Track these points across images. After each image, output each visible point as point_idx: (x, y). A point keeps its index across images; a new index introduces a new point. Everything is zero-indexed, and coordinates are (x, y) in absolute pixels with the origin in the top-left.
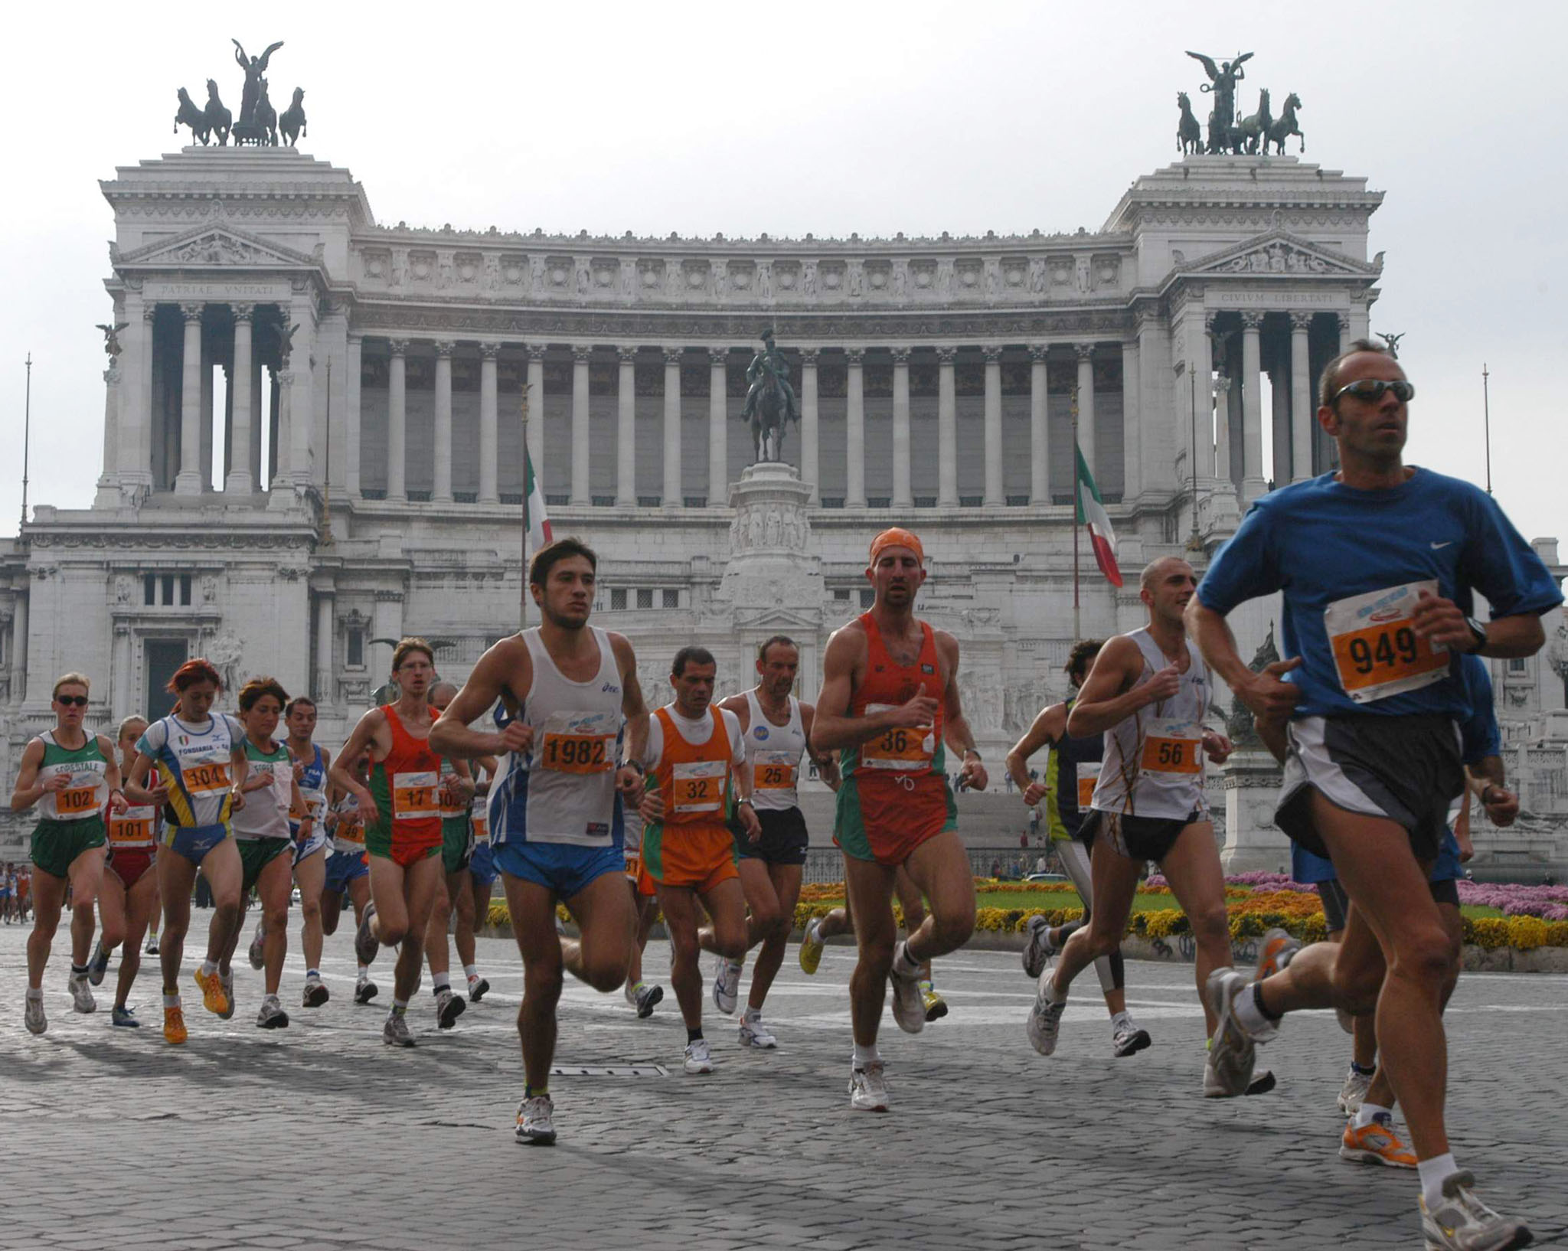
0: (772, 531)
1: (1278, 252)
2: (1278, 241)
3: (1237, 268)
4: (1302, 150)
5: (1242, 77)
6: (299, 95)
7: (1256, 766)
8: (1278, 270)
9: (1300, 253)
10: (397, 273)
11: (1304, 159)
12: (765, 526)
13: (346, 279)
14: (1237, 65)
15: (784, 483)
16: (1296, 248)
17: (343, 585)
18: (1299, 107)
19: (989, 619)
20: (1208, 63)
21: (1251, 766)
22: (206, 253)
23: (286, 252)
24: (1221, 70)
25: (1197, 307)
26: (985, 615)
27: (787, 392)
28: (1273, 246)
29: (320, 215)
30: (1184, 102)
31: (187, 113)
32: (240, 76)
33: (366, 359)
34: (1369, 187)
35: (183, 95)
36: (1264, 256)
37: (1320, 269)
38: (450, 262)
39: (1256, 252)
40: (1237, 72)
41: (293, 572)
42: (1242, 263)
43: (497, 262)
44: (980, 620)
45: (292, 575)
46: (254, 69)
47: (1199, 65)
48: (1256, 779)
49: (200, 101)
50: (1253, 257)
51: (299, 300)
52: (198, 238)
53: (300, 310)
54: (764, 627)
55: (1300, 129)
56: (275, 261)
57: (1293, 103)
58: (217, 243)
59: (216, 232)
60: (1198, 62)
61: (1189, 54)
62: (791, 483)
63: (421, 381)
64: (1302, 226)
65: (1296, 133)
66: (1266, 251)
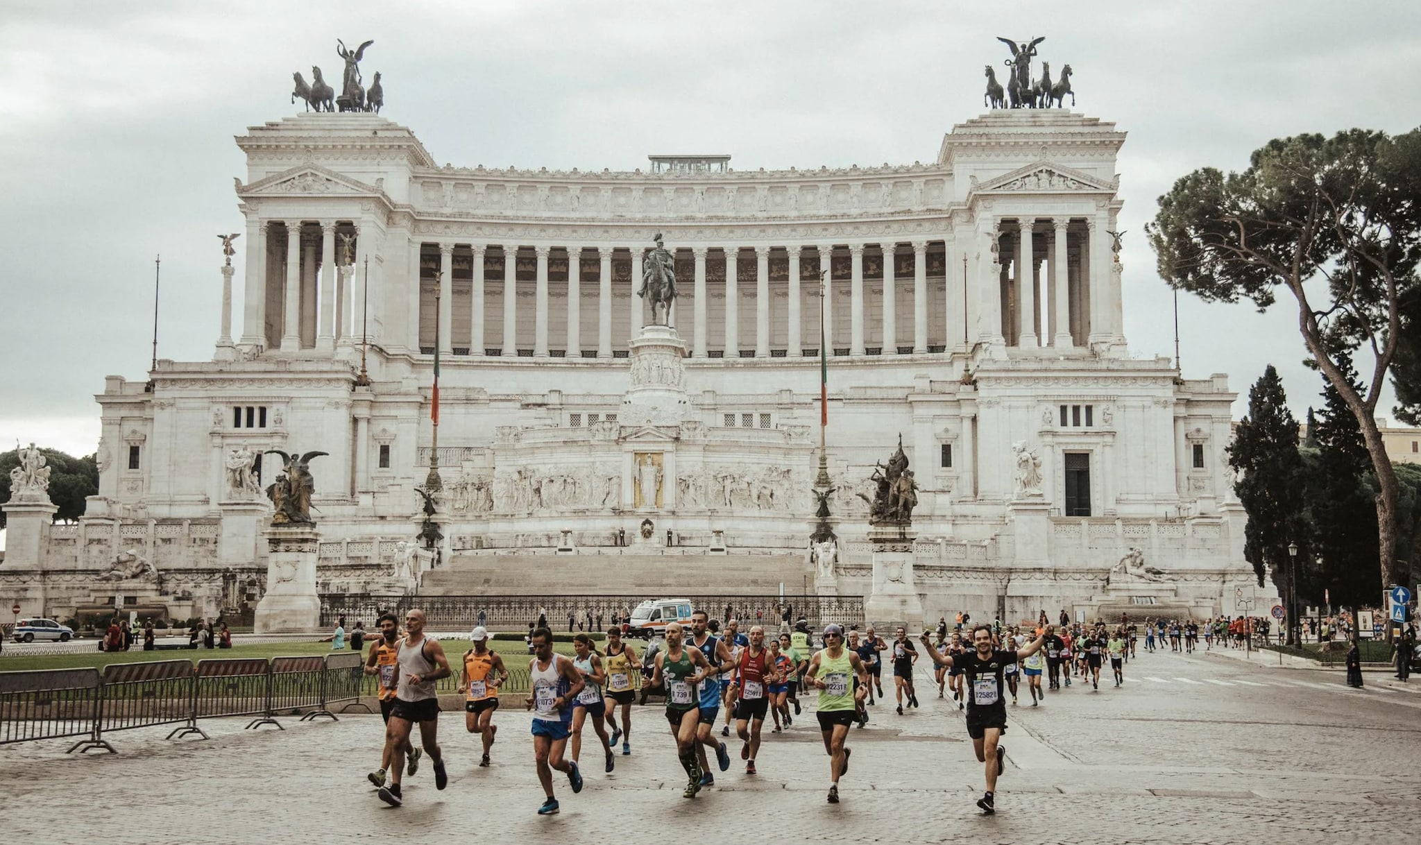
0: (654, 373)
1: (1044, 176)
2: (1044, 168)
3: (1015, 187)
4: (1073, 104)
5: (1035, 54)
6: (378, 76)
7: (888, 537)
8: (1045, 186)
9: (1060, 176)
10: (446, 199)
11: (1073, 111)
12: (650, 369)
13: (406, 203)
14: (1032, 46)
15: (663, 340)
16: (1057, 172)
17: (375, 413)
18: (1071, 74)
19: (802, 434)
20: (1012, 45)
21: (884, 537)
22: (301, 185)
23: (357, 183)
24: (1021, 50)
25: (988, 215)
26: (799, 430)
27: (669, 277)
28: (1041, 171)
29: (388, 159)
30: (990, 72)
31: (301, 90)
32: (342, 64)
33: (424, 258)
34: (1117, 129)
35: (298, 78)
36: (1034, 179)
37: (1074, 186)
38: (483, 190)
39: (1029, 176)
40: (1033, 51)
41: (337, 403)
42: (1019, 183)
43: (515, 191)
44: (796, 433)
45: (337, 405)
46: (352, 58)
47: (1006, 46)
48: (888, 546)
49: (310, 81)
50: (1027, 179)
51: (366, 217)
52: (296, 175)
53: (369, 226)
54: (638, 440)
55: (1072, 90)
56: (349, 191)
57: (1067, 71)
58: (310, 178)
59: (308, 171)
60: (1006, 44)
61: (999, 39)
62: (669, 340)
63: (463, 272)
64: (1059, 157)
65: (1070, 92)
66: (1035, 175)
